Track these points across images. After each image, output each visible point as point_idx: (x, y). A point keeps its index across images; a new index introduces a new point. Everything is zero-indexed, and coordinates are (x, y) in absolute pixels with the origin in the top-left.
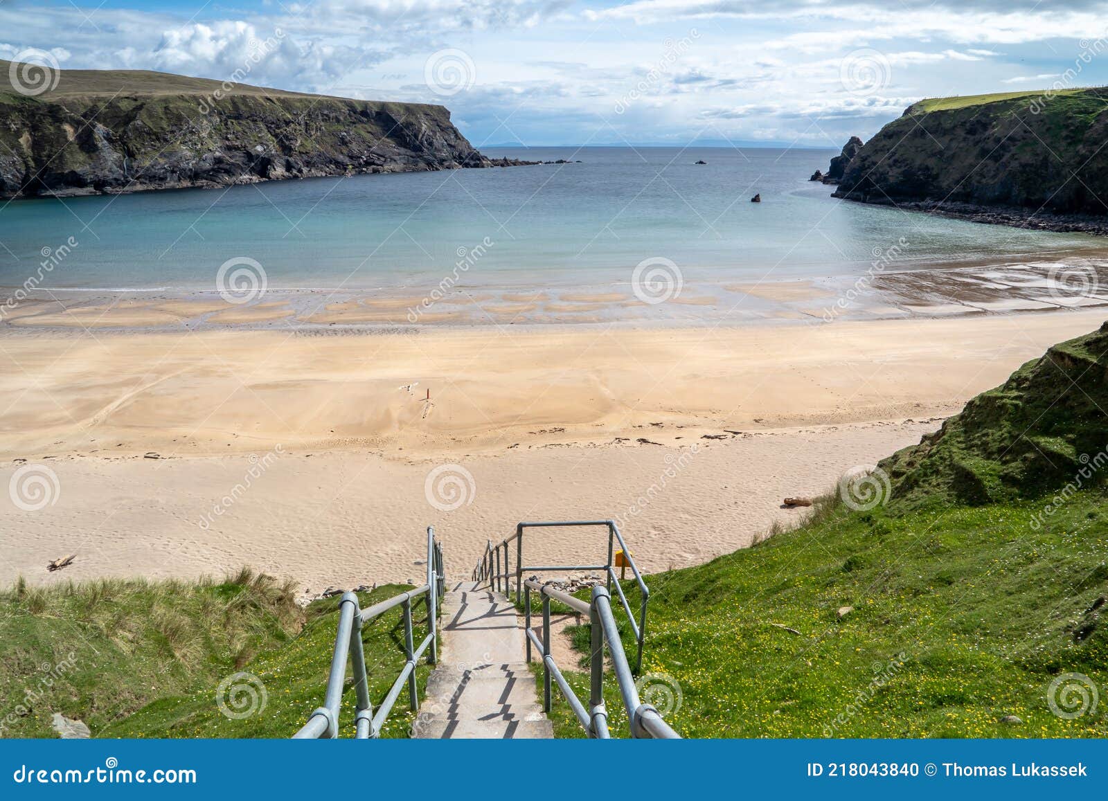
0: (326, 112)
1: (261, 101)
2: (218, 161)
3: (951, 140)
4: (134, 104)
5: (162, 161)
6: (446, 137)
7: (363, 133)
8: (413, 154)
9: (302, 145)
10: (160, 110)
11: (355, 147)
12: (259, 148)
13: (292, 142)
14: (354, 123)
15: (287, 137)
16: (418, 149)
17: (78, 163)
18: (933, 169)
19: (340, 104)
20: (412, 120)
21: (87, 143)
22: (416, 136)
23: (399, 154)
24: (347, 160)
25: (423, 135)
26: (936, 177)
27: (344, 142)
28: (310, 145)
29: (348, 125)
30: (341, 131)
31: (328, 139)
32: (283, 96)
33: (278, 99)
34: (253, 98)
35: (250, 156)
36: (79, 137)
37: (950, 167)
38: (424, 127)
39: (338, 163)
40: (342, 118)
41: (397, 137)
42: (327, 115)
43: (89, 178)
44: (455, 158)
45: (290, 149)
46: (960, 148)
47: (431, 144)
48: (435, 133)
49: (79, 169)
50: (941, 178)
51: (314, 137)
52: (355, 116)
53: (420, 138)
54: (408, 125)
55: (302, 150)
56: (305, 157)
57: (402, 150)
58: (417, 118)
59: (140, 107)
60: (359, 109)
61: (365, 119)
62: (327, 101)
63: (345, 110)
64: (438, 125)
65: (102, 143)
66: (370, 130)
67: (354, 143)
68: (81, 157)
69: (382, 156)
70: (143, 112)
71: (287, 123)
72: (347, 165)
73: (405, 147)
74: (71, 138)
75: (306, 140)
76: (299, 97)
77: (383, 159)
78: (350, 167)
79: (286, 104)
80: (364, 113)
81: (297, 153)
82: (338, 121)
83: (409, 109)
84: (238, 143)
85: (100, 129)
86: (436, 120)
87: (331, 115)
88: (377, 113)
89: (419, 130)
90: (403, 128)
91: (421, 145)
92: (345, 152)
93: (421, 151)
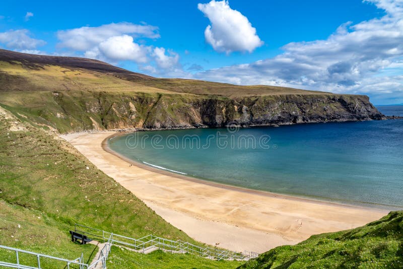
0: (318, 99)
1: (296, 96)
2: (280, 117)
4: (255, 99)
5: (261, 117)
6: (367, 108)
7: (333, 107)
8: (352, 114)
9: (309, 111)
10: (263, 101)
11: (329, 112)
12: (294, 113)
13: (306, 110)
14: (329, 103)
15: (304, 109)
17: (237, 118)
19: (324, 96)
20: (352, 101)
21: (240, 111)
22: (354, 108)
23: (346, 115)
24: (325, 117)
25: (357, 108)
27: (325, 110)
28: (312, 111)
29: (327, 104)
30: (324, 106)
31: (319, 109)
33: (302, 95)
34: (293, 95)
35: (290, 115)
36: (238, 110)
38: (357, 105)
39: (322, 118)
40: (325, 101)
41: (346, 108)
43: (239, 122)
44: (369, 116)
45: (305, 112)
47: (359, 111)
48: (362, 106)
49: (237, 119)
51: (314, 109)
52: (330, 100)
54: (351, 104)
55: (309, 113)
56: (310, 116)
58: (354, 101)
59: (257, 100)
60: (332, 98)
61: (333, 101)
63: (326, 98)
64: (364, 103)
65: (244, 111)
66: (335, 105)
68: (238, 116)
69: (339, 115)
70: (258, 102)
71: (305, 104)
72: (326, 119)
73: (349, 112)
74: (236, 110)
75: (311, 109)
77: (339, 117)
79: (305, 97)
80: (334, 99)
81: (307, 114)
82: (323, 102)
83: (352, 97)
84: (287, 111)
85: (245, 107)
86: (363, 101)
87: (321, 100)
88: (339, 99)
89: (355, 106)
90: (349, 105)
91: (356, 111)
92: (325, 114)
93: (355, 113)
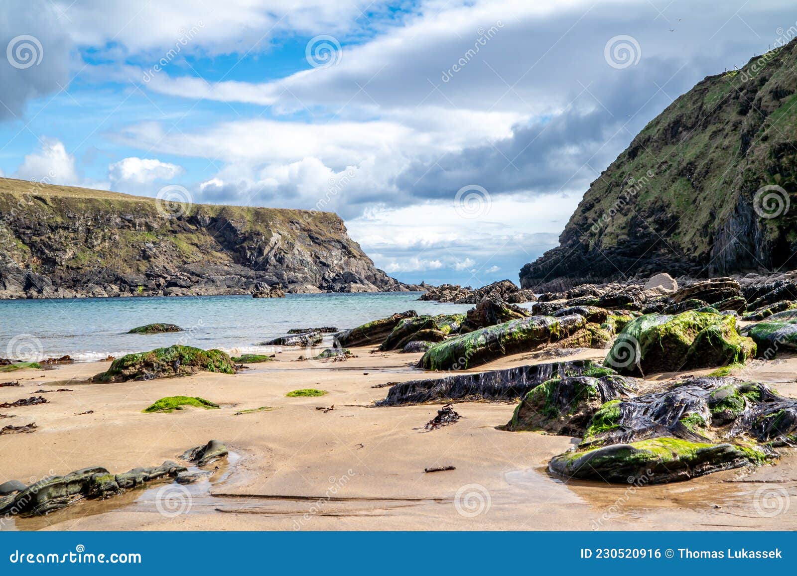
0: (128, 217)
3: (715, 134)
6: (323, 253)
7: (184, 246)
8: (252, 273)
9: (75, 258)
11: (160, 262)
13: (56, 253)
14: (174, 232)
15: (50, 247)
16: (263, 266)
18: (668, 206)
20: (260, 228)
22: (260, 251)
23: (228, 273)
24: (140, 279)
25: (272, 249)
26: (671, 225)
27: (145, 256)
28: (86, 258)
29: (164, 235)
30: (148, 242)
31: (122, 253)
32: (60, 195)
33: (54, 199)
37: (703, 195)
38: (275, 237)
39: (125, 282)
40: (155, 225)
41: (236, 251)
42: (129, 221)
44: (324, 279)
45: (54, 263)
46: (726, 149)
47: (281, 261)
48: (292, 246)
50: (684, 225)
51: (97, 249)
52: (178, 222)
53: (265, 252)
54: (248, 237)
55: (73, 264)
56: (73, 274)
57: (238, 268)
58: (267, 226)
61: (193, 227)
62: (137, 203)
64: (311, 237)
66: (196, 241)
67: (162, 258)
69: (197, 275)
71: (53, 229)
72: (137, 286)
73: (244, 264)
75: (83, 251)
76: (83, 196)
77: (194, 279)
78: (141, 288)
79: (62, 205)
80: (193, 220)
81: (65, 268)
82: (149, 228)
83: (259, 215)
86: (309, 230)
87: (137, 221)
88: (213, 220)
89: (266, 242)
90: (245, 239)
91: (266, 261)
92: (143, 268)
93: (265, 270)
